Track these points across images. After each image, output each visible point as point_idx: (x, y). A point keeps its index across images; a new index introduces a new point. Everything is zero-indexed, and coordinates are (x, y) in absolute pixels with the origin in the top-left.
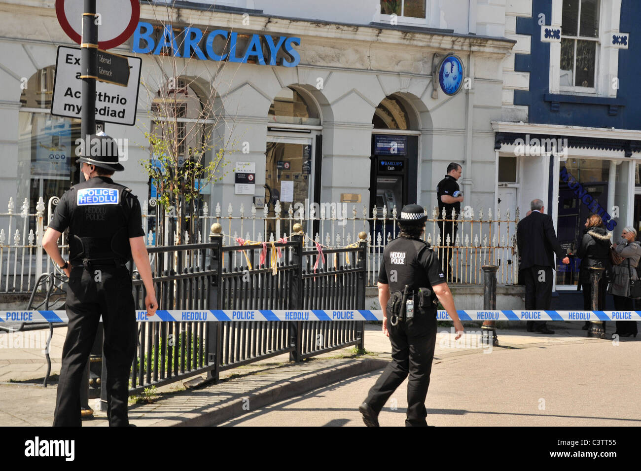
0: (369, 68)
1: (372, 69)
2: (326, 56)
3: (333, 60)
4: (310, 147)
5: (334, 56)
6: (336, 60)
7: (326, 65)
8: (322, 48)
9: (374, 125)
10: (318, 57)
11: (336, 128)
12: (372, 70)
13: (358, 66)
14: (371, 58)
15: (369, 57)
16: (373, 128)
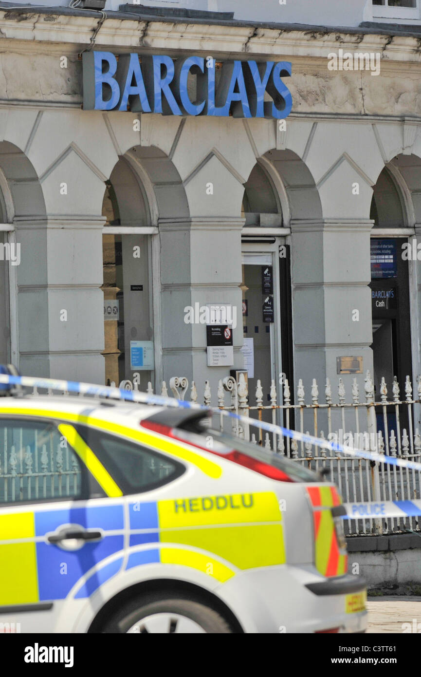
0: (363, 113)
1: (367, 112)
2: (309, 92)
3: (317, 100)
4: (271, 269)
5: (319, 92)
6: (320, 99)
7: (308, 110)
8: (303, 78)
9: (373, 221)
10: (298, 95)
11: (326, 231)
12: (366, 115)
13: (349, 109)
14: (363, 91)
15: (361, 89)
16: (373, 228)
